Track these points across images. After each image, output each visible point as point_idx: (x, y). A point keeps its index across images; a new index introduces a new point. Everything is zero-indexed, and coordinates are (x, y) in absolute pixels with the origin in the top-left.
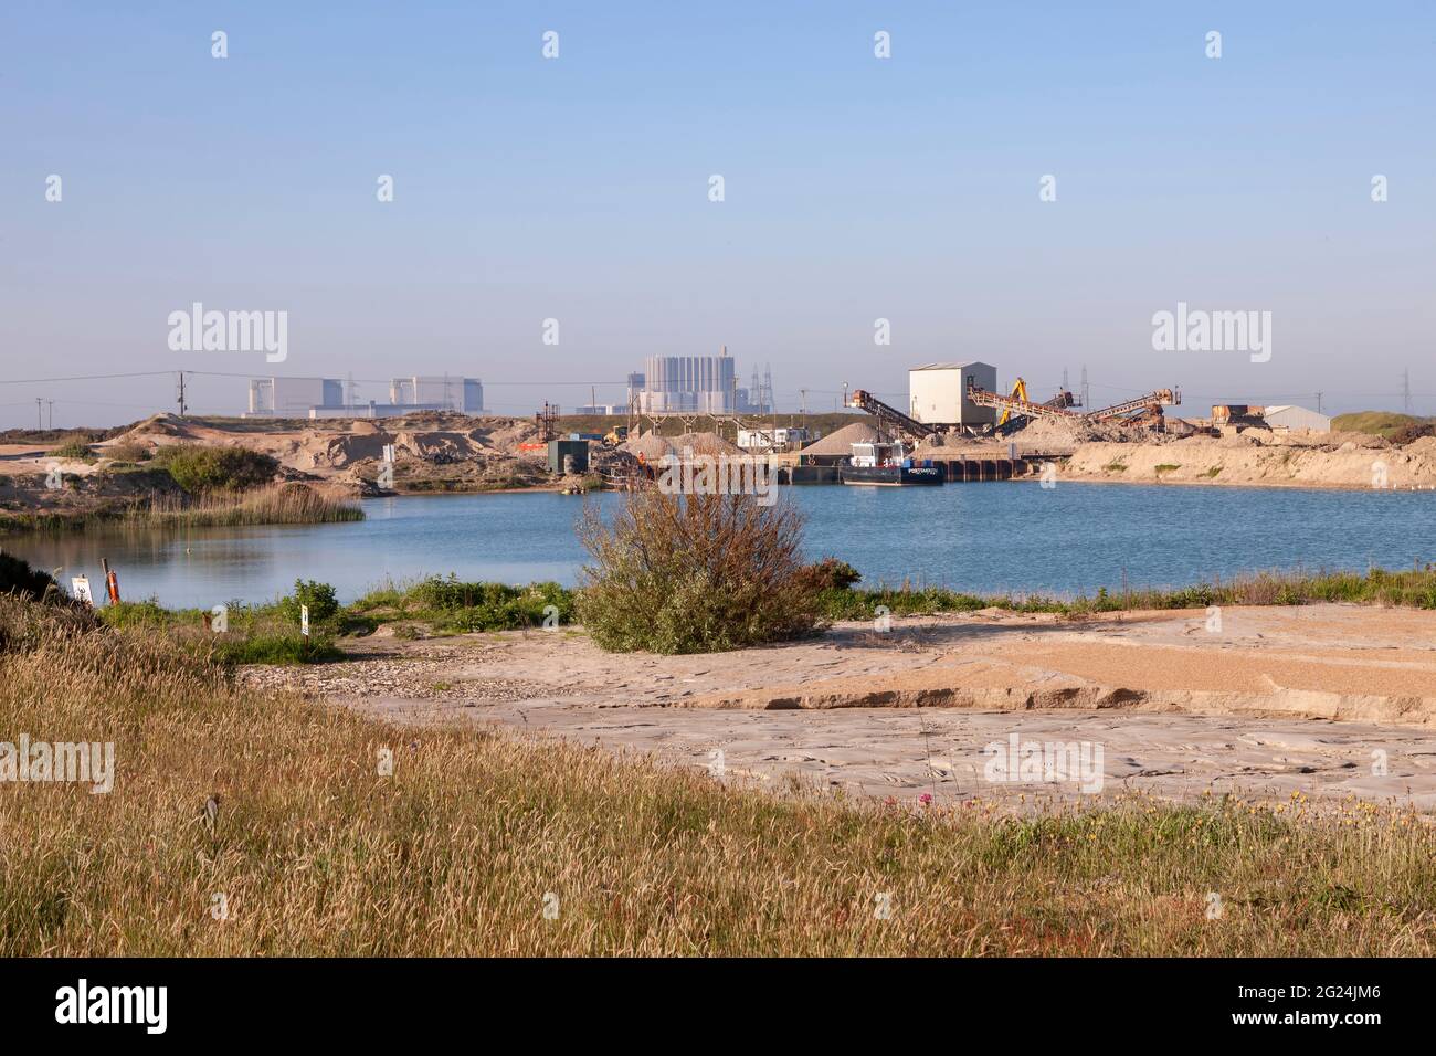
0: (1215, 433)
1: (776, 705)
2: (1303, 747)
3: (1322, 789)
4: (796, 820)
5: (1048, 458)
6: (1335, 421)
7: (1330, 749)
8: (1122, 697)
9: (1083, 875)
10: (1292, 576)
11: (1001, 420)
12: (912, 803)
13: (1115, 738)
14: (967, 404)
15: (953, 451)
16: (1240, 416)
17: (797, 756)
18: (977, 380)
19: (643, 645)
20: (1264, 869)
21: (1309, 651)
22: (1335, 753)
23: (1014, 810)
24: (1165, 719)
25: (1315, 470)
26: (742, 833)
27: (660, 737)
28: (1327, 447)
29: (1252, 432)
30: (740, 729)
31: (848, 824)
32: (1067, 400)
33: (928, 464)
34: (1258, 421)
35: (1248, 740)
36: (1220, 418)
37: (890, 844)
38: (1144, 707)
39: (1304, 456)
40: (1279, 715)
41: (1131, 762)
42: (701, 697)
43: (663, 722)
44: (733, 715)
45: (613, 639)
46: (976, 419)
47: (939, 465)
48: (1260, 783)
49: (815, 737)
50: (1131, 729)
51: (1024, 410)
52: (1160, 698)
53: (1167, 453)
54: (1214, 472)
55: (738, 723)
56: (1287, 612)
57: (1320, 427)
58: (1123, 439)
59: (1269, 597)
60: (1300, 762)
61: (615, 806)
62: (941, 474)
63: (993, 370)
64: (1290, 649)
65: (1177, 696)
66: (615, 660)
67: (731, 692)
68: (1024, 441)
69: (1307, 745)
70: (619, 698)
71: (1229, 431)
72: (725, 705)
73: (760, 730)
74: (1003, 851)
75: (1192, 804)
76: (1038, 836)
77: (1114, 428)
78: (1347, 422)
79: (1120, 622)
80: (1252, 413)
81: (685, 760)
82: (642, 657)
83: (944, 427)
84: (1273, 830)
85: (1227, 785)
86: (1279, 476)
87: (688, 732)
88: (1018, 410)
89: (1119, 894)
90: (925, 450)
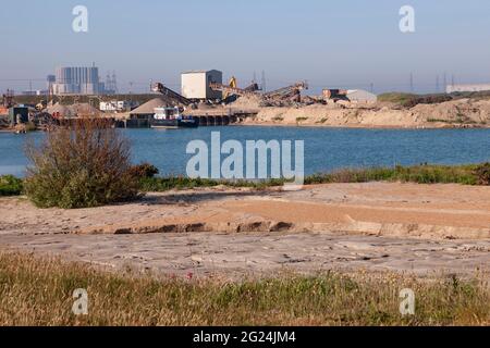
0: (324, 103)
1: (119, 232)
2: (364, 248)
3: (373, 267)
4: (130, 286)
5: (247, 115)
6: (379, 97)
7: (377, 249)
8: (281, 226)
9: (263, 309)
10: (360, 169)
11: (225, 95)
12: (184, 277)
13: (277, 245)
14: (209, 89)
15: (201, 112)
16: (335, 94)
17: (129, 256)
18: (213, 78)
19: (56, 205)
20: (346, 304)
21: (368, 204)
22: (379, 250)
23: (231, 279)
24: (301, 236)
25: (370, 119)
26: (103, 292)
27: (64, 248)
28: (375, 109)
29: (341, 102)
30: (102, 243)
31: (154, 287)
32: (255, 87)
33: (190, 118)
34: (344, 97)
35: (339, 245)
36: (326, 95)
37: (173, 296)
38: (291, 230)
39: (364, 113)
40: (354, 233)
41: (286, 256)
42: (83, 229)
43: (66, 241)
44: (99, 237)
45: (41, 202)
46: (213, 96)
47: (196, 118)
48: (345, 265)
49: (137, 246)
50: (285, 242)
51: (235, 92)
52: (299, 226)
53: (301, 112)
54: (323, 121)
55: (102, 241)
56: (357, 185)
57: (372, 100)
58: (281, 105)
59: (349, 178)
60: (363, 255)
61: (43, 281)
62: (196, 122)
63: (220, 73)
64: (359, 202)
65: (307, 225)
66: (42, 212)
67: (98, 226)
68: (236, 106)
69: (366, 247)
70: (44, 230)
71: (330, 102)
72: (95, 232)
73: (111, 244)
74: (226, 298)
75: (313, 275)
76: (242, 291)
77: (277, 100)
78: (384, 97)
79: (280, 191)
80: (341, 93)
81: (77, 259)
82: (55, 210)
83: (198, 100)
84: (350, 286)
85: (330, 266)
86: (353, 122)
87: (78, 246)
88: (233, 92)
89: (280, 317)
90: (189, 111)
